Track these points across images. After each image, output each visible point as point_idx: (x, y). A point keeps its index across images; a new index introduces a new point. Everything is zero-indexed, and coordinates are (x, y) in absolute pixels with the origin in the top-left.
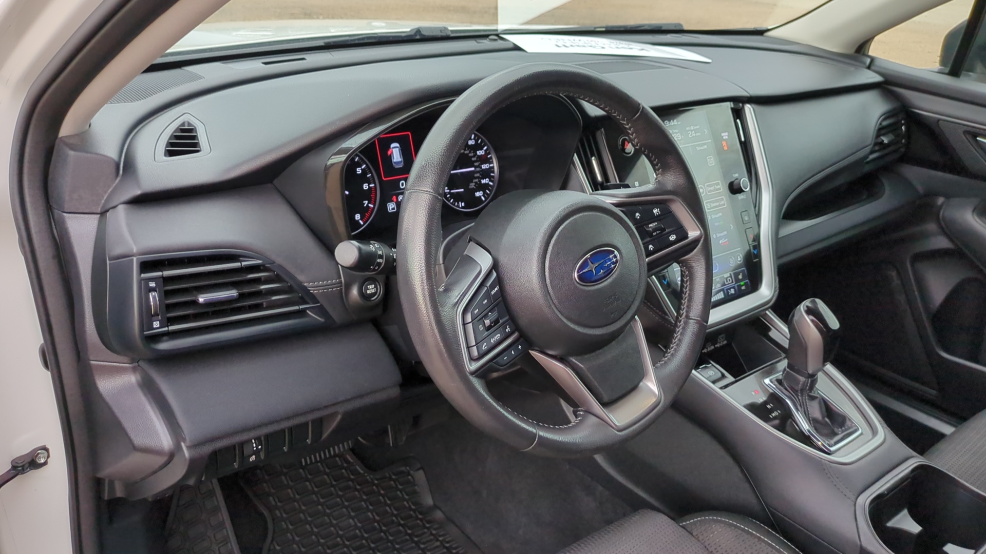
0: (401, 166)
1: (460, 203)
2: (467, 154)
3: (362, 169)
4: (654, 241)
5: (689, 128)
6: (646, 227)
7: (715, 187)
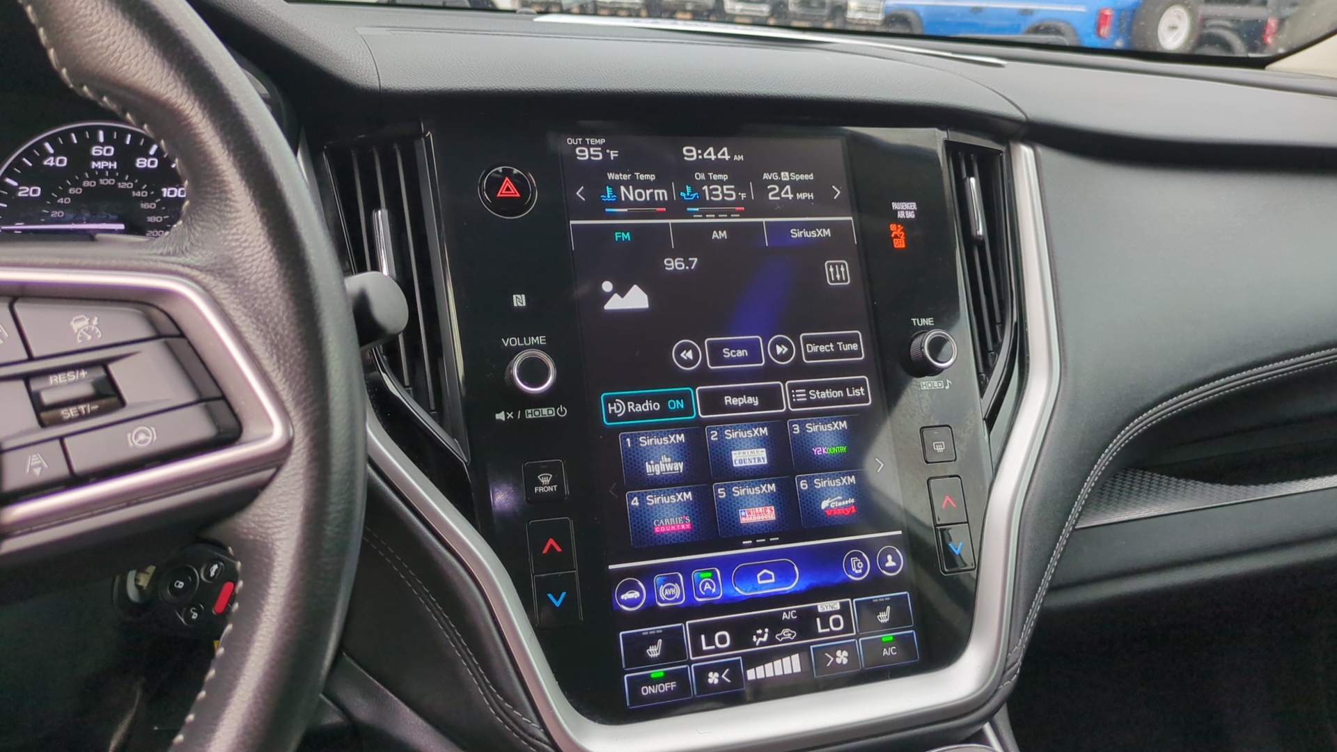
2: (128, 191)
4: (57, 442)
5: (774, 176)
6: (35, 385)
7: (836, 347)
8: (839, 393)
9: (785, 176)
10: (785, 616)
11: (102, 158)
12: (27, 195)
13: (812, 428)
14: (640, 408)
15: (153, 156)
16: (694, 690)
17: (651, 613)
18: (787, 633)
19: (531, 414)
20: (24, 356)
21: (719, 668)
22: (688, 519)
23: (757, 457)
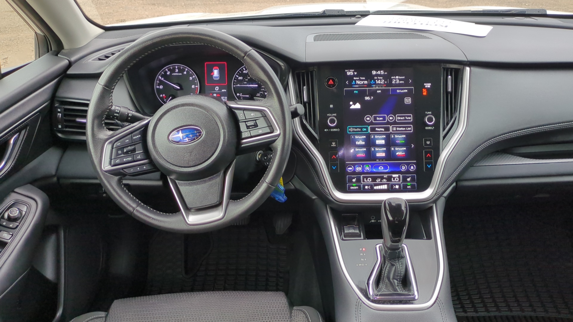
0: (218, 79)
3: (192, 78)
4: (249, 131)
5: (394, 77)
6: (246, 123)
7: (405, 118)
8: (404, 129)
9: (397, 77)
10: (384, 177)
12: (240, 79)
13: (396, 136)
14: (356, 130)
16: (362, 189)
17: (354, 173)
18: (384, 180)
19: (332, 130)
20: (245, 119)
21: (368, 185)
22: (364, 154)
23: (383, 142)
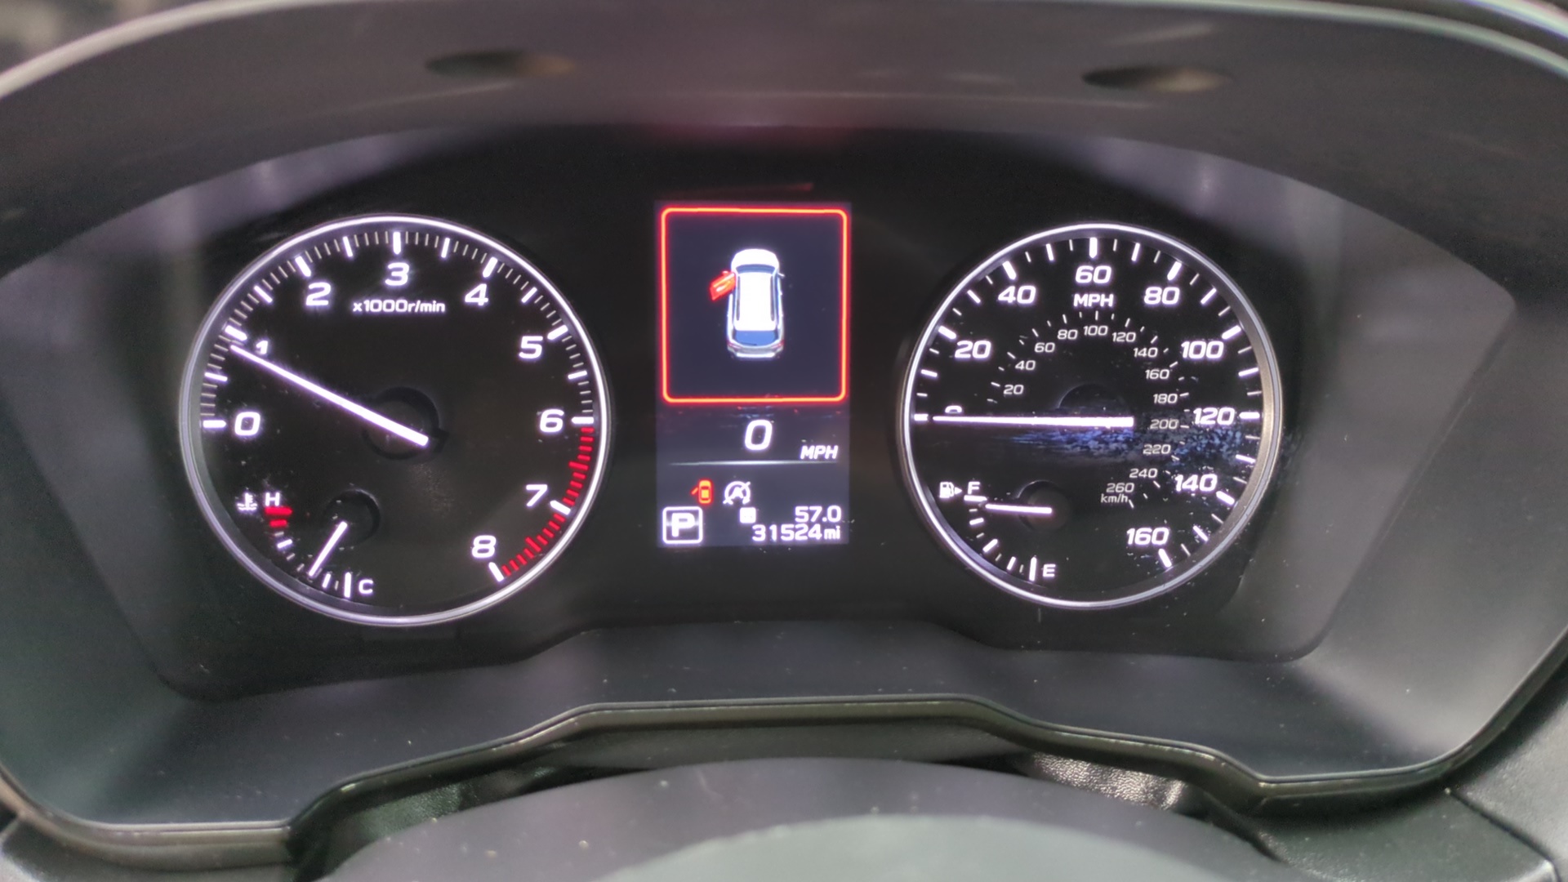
0: (771, 355)
1: (1034, 561)
2: (1127, 348)
3: (546, 344)
11: (1092, 288)
12: (968, 356)
15: (1173, 284)
